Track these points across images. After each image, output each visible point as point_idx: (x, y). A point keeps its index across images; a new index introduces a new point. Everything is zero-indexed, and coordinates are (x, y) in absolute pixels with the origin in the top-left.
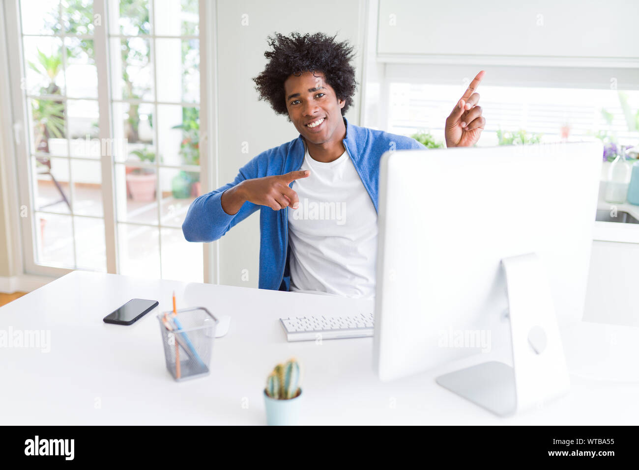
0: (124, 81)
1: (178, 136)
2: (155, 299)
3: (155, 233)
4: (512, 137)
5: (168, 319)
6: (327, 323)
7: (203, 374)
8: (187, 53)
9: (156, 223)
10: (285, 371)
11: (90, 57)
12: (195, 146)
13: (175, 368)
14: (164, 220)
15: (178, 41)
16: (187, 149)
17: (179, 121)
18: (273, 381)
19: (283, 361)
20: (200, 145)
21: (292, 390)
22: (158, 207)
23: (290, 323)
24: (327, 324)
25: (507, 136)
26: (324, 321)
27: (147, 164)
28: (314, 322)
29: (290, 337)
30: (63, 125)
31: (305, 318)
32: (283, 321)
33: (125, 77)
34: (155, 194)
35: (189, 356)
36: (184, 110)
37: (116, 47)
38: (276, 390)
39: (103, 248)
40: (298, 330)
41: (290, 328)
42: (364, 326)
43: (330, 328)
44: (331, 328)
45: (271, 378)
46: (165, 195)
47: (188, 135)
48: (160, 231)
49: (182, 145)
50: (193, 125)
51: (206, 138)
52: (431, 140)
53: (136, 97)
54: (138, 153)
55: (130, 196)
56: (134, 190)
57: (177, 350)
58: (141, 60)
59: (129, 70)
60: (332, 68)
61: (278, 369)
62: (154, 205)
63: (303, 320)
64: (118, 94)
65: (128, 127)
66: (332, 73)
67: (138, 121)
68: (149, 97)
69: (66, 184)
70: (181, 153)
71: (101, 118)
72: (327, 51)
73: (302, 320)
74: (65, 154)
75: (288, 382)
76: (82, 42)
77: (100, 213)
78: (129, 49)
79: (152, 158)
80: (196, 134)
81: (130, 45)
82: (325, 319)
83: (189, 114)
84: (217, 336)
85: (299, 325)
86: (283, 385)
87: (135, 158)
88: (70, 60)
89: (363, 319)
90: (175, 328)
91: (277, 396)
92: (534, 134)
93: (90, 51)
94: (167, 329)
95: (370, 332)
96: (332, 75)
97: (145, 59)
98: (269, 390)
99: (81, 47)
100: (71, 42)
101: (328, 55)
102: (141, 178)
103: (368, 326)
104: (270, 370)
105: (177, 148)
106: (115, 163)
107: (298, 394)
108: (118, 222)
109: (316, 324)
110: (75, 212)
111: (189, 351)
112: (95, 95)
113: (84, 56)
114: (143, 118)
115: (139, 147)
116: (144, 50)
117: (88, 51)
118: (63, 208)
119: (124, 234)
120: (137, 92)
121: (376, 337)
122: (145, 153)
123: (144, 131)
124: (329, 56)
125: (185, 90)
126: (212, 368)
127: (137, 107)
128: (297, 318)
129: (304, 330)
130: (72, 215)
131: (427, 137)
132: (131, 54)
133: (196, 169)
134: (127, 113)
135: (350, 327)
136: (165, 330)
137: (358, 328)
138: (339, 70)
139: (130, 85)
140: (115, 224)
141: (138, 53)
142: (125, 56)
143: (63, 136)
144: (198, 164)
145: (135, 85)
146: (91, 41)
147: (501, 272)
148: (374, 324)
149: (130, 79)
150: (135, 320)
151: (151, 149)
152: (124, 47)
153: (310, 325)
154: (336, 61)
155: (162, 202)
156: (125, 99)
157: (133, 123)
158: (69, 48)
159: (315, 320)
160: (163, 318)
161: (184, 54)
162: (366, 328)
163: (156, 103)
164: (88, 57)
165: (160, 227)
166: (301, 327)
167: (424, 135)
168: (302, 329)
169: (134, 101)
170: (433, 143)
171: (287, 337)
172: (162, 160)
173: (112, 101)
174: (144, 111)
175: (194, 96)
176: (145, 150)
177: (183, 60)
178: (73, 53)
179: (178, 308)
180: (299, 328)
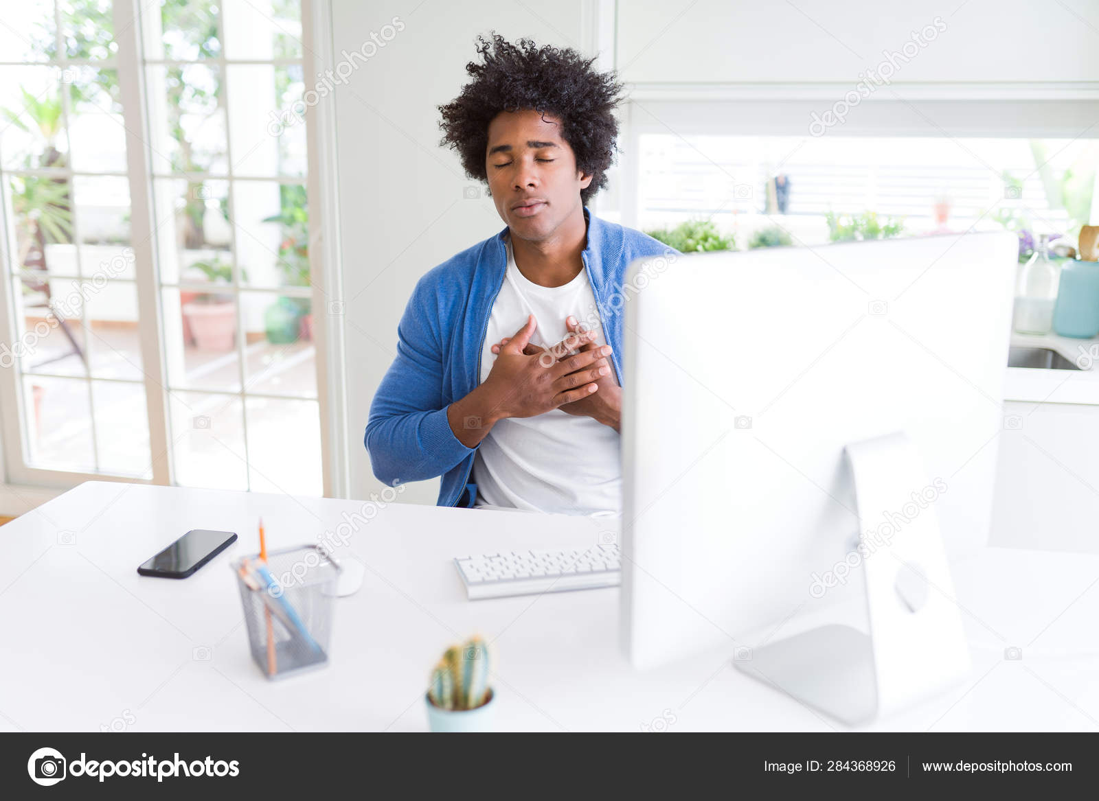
0: (177, 141)
1: (273, 235)
2: (231, 529)
3: (238, 405)
4: (852, 224)
5: (250, 569)
6: (539, 564)
7: (318, 666)
8: (285, 90)
9: (236, 388)
10: (461, 660)
11: (114, 100)
12: (302, 251)
13: (266, 654)
14: (251, 383)
15: (270, 69)
16: (290, 257)
17: (274, 208)
18: (441, 679)
19: (458, 641)
20: (310, 249)
21: (476, 692)
22: (240, 361)
23: (472, 566)
24: (537, 566)
25: (844, 222)
26: (532, 560)
27: (220, 285)
28: (515, 562)
29: (474, 592)
30: (69, 222)
31: (498, 556)
32: (460, 563)
33: (178, 135)
34: (234, 338)
35: (291, 632)
36: (283, 190)
37: (157, 81)
38: (447, 693)
39: (145, 435)
40: (487, 578)
41: (472, 576)
42: (604, 568)
43: (543, 574)
44: (546, 574)
45: (438, 673)
46: (252, 338)
47: (290, 232)
48: (244, 402)
49: (281, 250)
50: (299, 215)
51: (320, 239)
52: (714, 232)
53: (197, 169)
54: (204, 267)
55: (191, 341)
56: (198, 330)
57: (269, 622)
58: (204, 103)
59: (185, 123)
60: (579, 113)
61: (450, 656)
62: (233, 357)
63: (496, 560)
64: (162, 166)
65: (184, 222)
66: (574, 122)
67: (203, 212)
68: (220, 168)
69: (78, 323)
70: (279, 264)
71: (133, 207)
72: (575, 82)
73: (493, 559)
74: (73, 271)
75: (468, 679)
76: (100, 73)
77: (139, 375)
78: (182, 85)
79: (228, 276)
80: (304, 231)
81: (184, 78)
82: (534, 557)
83: (291, 196)
84: (341, 593)
85: (489, 569)
86: (461, 684)
87: (199, 275)
88: (80, 105)
89: (601, 556)
90: (263, 585)
91: (449, 705)
92: (889, 217)
93: (115, 89)
94: (249, 588)
95: (613, 578)
96: (574, 125)
97: (213, 102)
98: (435, 694)
99: (99, 83)
100: (82, 75)
101: (574, 88)
102: (211, 310)
103: (610, 567)
104: (435, 657)
105: (272, 257)
106: (161, 286)
107: (488, 698)
108: (169, 390)
109: (518, 566)
110: (95, 374)
111: (291, 623)
112: (122, 166)
113: (105, 98)
114: (213, 205)
115: (205, 255)
116: (210, 86)
117: (112, 90)
118: (74, 366)
119: (180, 411)
120: (200, 160)
121: (626, 587)
122: (217, 266)
123: (214, 227)
124: (576, 90)
125: (284, 155)
126: (333, 653)
127: (200, 186)
128: (484, 556)
129: (496, 578)
130: (89, 379)
131: (706, 228)
132: (187, 94)
133: (305, 292)
134: (183, 197)
135: (579, 570)
136: (245, 589)
137: (592, 572)
138: (590, 119)
139: (187, 147)
140: (165, 393)
141: (199, 92)
142: (175, 97)
143: (70, 239)
144: (308, 284)
145: (196, 147)
146: (114, 72)
147: (845, 469)
148: (621, 564)
149: (187, 138)
150: (196, 568)
151: (225, 259)
152: (174, 82)
153: (508, 568)
154: (587, 103)
155: (247, 351)
156: (177, 171)
157: (194, 213)
158: (78, 86)
159: (516, 558)
160: (241, 569)
161: (280, 91)
162: (607, 570)
163: (230, 178)
164: (111, 101)
165: (243, 395)
166: (491, 573)
167: (701, 224)
168: (494, 576)
169: (194, 176)
170: (716, 239)
171: (467, 592)
172: (245, 277)
173: (153, 177)
174: (213, 193)
175: (298, 165)
176: (216, 260)
177: (279, 102)
178: (86, 94)
179: (270, 546)
180: (488, 574)
